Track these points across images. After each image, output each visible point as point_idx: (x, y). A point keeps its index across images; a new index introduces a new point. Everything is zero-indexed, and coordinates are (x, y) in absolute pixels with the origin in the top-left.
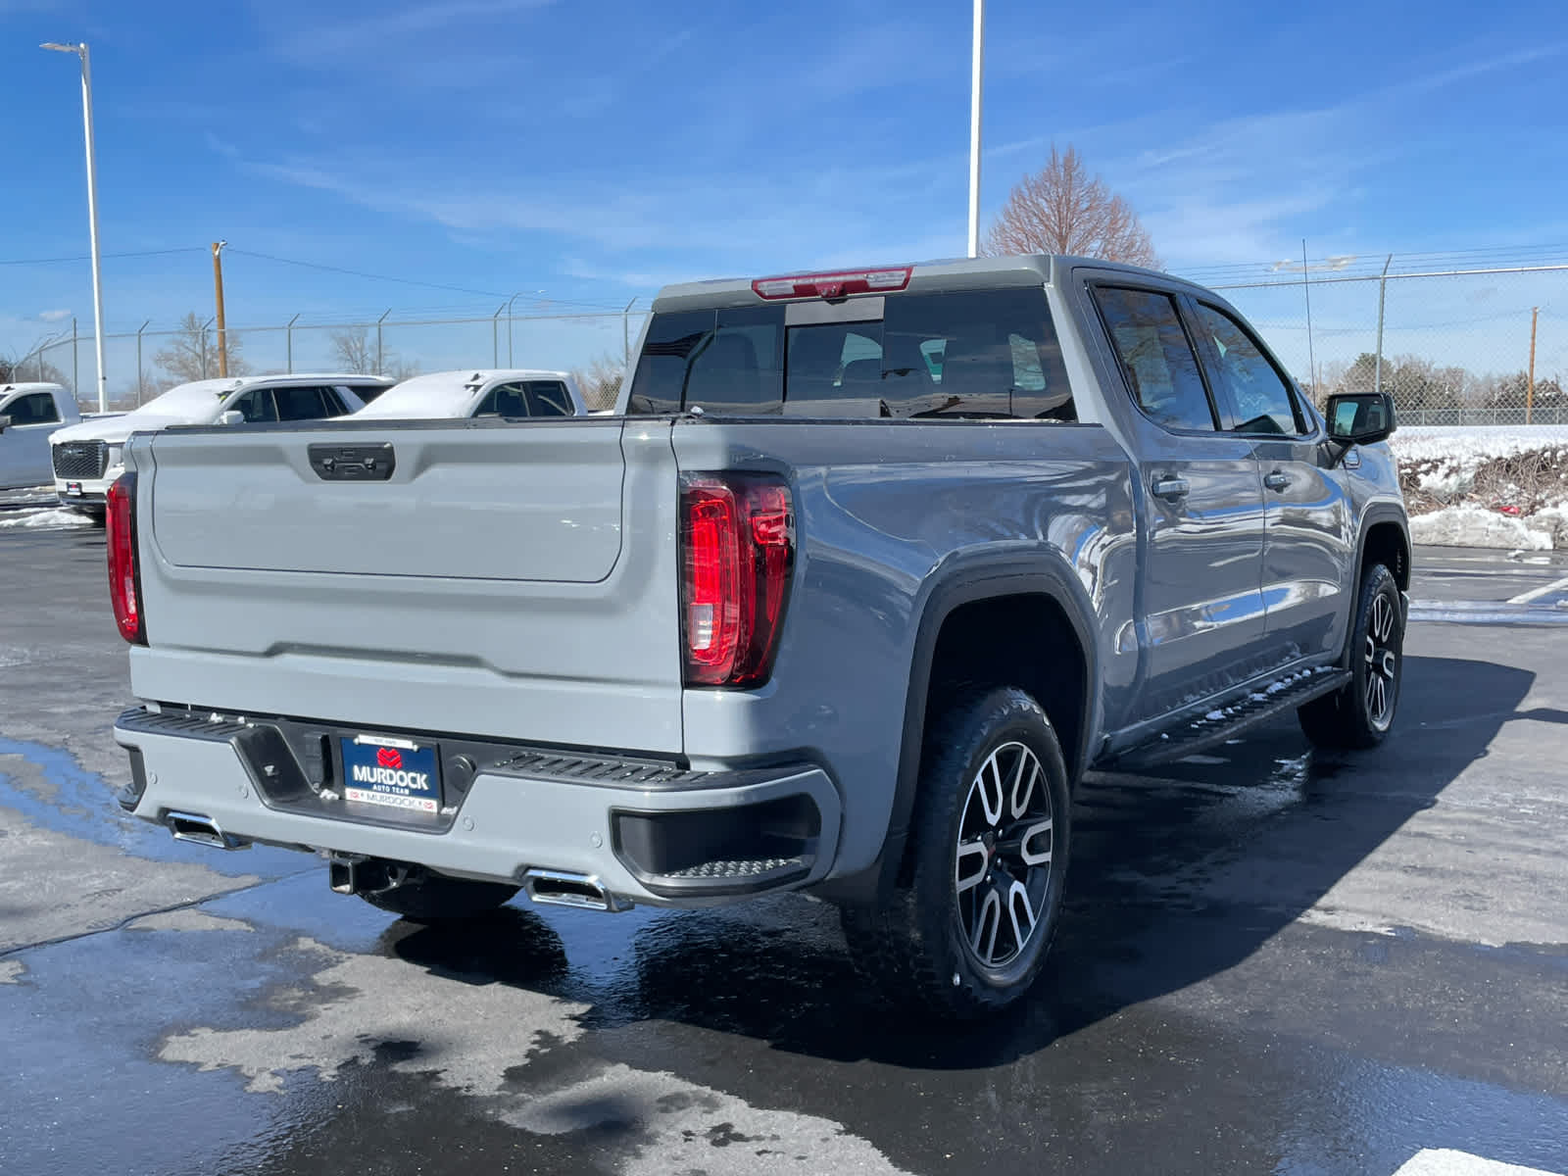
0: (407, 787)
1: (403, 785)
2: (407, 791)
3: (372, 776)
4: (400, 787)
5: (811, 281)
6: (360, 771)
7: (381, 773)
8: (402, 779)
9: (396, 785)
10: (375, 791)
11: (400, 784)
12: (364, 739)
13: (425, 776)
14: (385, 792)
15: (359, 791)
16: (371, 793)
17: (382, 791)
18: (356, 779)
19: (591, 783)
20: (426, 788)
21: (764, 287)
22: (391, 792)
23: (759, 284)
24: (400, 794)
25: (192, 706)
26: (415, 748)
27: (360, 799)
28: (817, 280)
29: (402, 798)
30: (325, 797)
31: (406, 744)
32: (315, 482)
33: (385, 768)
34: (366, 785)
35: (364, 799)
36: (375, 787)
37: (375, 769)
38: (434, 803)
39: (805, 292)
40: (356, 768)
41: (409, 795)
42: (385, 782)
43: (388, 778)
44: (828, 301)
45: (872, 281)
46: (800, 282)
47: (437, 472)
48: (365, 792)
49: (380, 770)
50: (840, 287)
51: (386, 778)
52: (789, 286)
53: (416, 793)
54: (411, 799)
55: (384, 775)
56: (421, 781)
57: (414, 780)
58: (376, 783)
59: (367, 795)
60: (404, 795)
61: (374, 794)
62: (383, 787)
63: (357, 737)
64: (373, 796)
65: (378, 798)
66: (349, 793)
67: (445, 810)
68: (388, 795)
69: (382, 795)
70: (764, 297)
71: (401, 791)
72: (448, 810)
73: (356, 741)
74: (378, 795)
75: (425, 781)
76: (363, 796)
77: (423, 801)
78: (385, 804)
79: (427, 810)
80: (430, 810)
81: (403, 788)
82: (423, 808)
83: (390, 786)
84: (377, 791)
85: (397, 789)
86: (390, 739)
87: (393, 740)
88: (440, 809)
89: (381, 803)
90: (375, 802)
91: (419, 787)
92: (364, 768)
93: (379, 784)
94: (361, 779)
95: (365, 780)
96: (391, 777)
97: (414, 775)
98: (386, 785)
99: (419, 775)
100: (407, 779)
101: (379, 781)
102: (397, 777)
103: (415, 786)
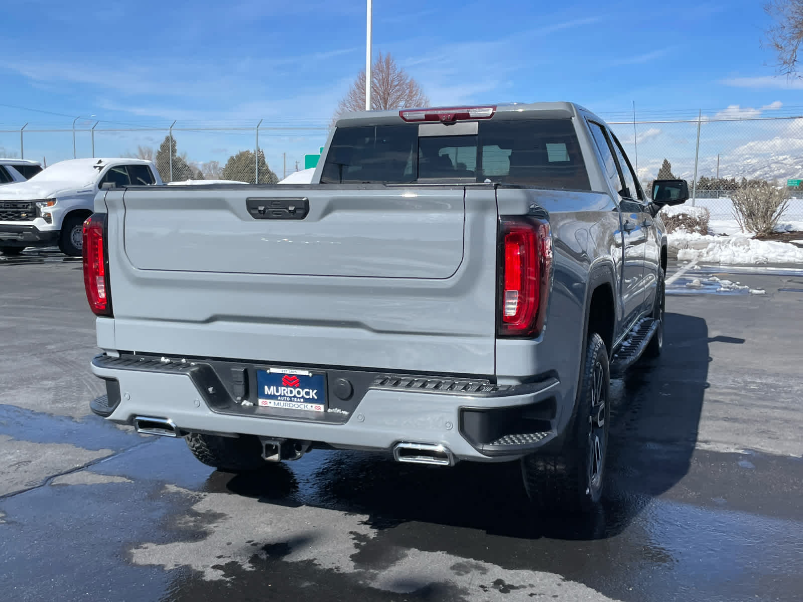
0: (303, 397)
1: (301, 396)
3: (277, 391)
4: (297, 398)
5: (435, 112)
6: (269, 389)
7: (284, 390)
8: (299, 393)
9: (295, 396)
10: (279, 400)
11: (297, 396)
12: (273, 370)
13: (315, 391)
14: (287, 400)
15: (268, 401)
16: (277, 402)
17: (284, 400)
18: (266, 393)
19: (444, 393)
20: (316, 398)
21: (407, 115)
22: (291, 400)
23: (403, 113)
24: (298, 402)
25: (136, 352)
26: (311, 375)
27: (269, 405)
28: (439, 112)
29: (299, 404)
30: (244, 405)
31: (305, 373)
32: (251, 220)
33: (287, 387)
34: (273, 397)
35: (272, 405)
36: (279, 398)
37: (280, 388)
38: (322, 407)
39: (431, 118)
40: (266, 387)
41: (304, 402)
42: (287, 395)
43: (289, 392)
44: (444, 124)
45: (472, 113)
46: (429, 113)
47: (337, 215)
48: (272, 401)
49: (283, 388)
50: (452, 116)
51: (287, 392)
52: (422, 115)
53: (307, 401)
54: (306, 404)
55: (286, 391)
56: (313, 394)
57: (308, 393)
58: (280, 396)
59: (274, 403)
60: (300, 402)
61: (279, 402)
62: (285, 398)
63: (269, 369)
64: (278, 403)
65: (282, 404)
66: (261, 402)
67: (329, 410)
68: (289, 403)
69: (285, 402)
70: (406, 120)
71: (298, 400)
72: (332, 410)
73: (268, 371)
74: (282, 403)
75: (315, 394)
76: (271, 403)
77: (314, 405)
78: (287, 407)
79: (317, 410)
80: (319, 410)
81: (300, 398)
82: (313, 409)
83: (290, 397)
84: (281, 400)
85: (295, 399)
86: (293, 370)
87: (295, 370)
88: (325, 411)
89: (284, 407)
90: (280, 407)
91: (311, 397)
92: (272, 387)
93: (282, 396)
94: (269, 393)
95: (273, 394)
96: (291, 392)
97: (308, 390)
98: (287, 397)
99: (311, 391)
100: (303, 393)
101: (283, 395)
102: (295, 392)
103: (308, 397)
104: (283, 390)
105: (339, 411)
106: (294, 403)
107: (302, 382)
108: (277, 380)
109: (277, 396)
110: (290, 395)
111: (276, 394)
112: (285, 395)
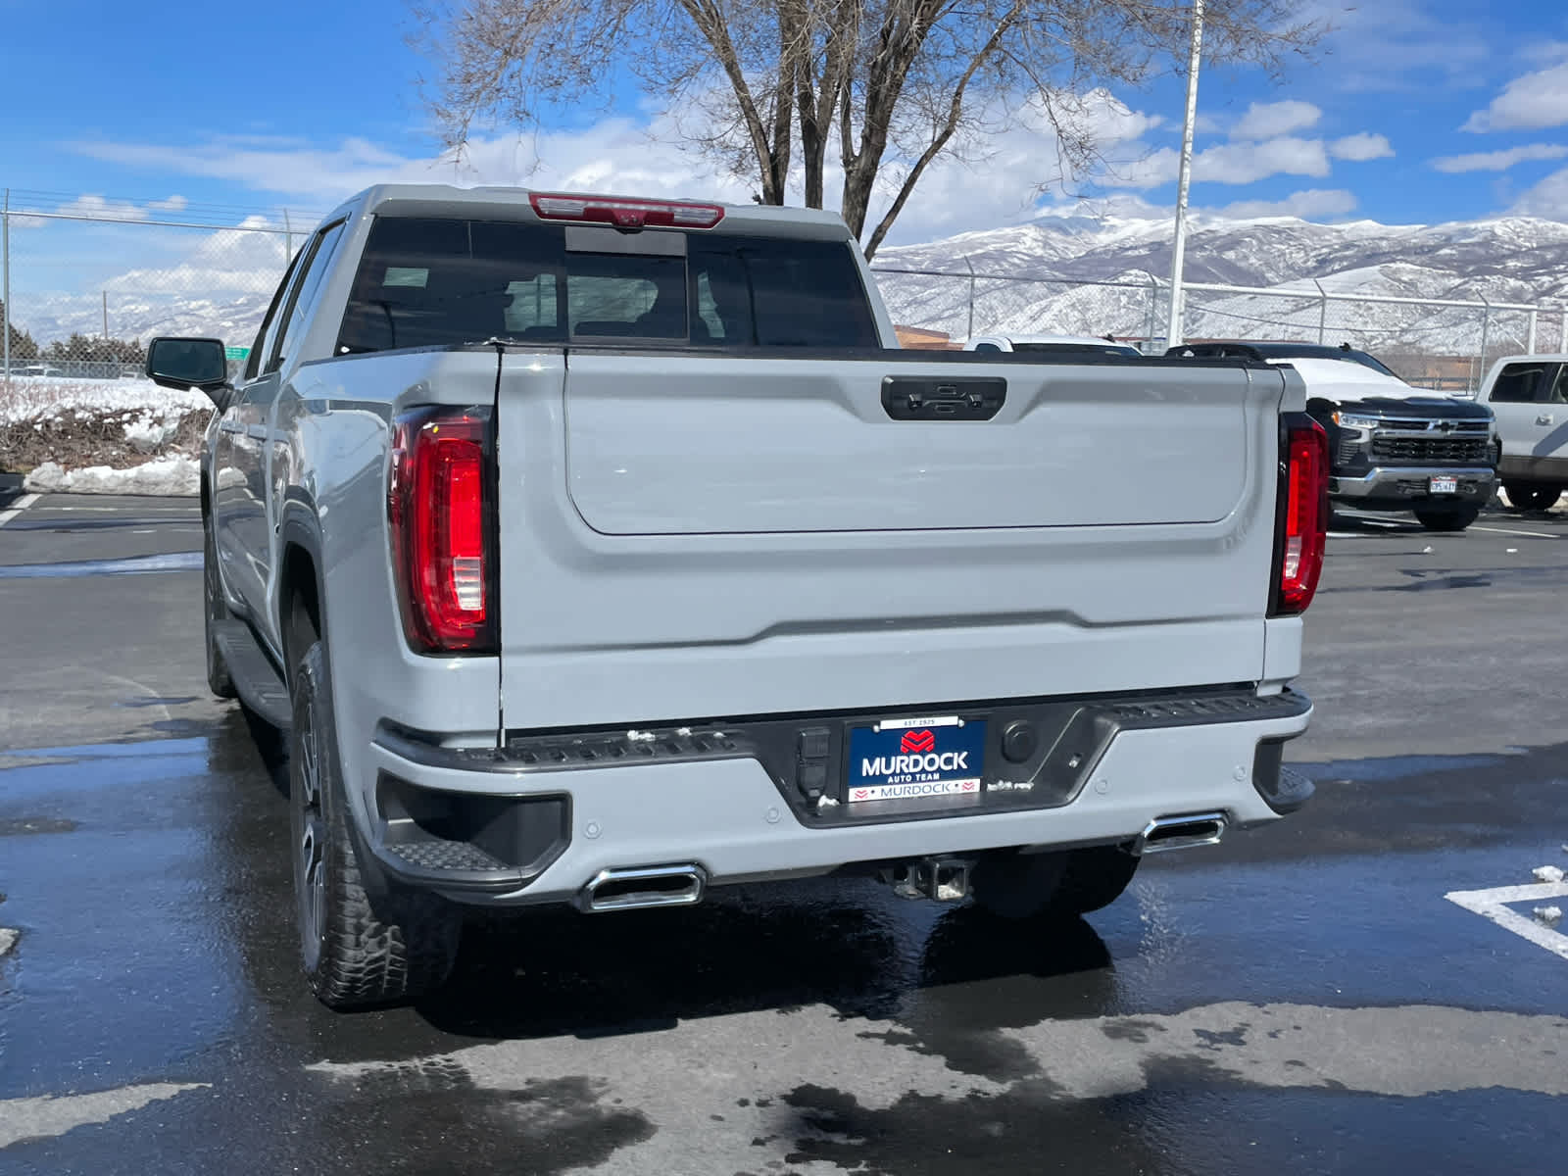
0: (939, 770)
1: (935, 768)
2: (937, 776)
3: (888, 766)
4: (927, 773)
5: (605, 205)
6: (871, 765)
7: (902, 761)
9: (923, 771)
10: (891, 784)
11: (928, 768)
12: (887, 724)
13: (965, 754)
14: (905, 782)
15: (869, 789)
16: (886, 788)
17: (900, 782)
18: (864, 774)
20: (964, 766)
22: (914, 780)
23: (540, 200)
24: (929, 781)
26: (961, 723)
27: (871, 797)
29: (932, 784)
30: (823, 806)
31: (952, 720)
33: (908, 754)
34: (880, 780)
35: (877, 796)
36: (890, 780)
37: (893, 759)
38: (977, 782)
39: (596, 216)
40: (866, 762)
41: (942, 778)
42: (906, 771)
45: (679, 214)
46: (591, 204)
47: (1045, 410)
48: (878, 789)
49: (900, 758)
50: (639, 216)
51: (908, 766)
52: (580, 207)
53: (945, 775)
54: (946, 783)
55: (906, 763)
56: (959, 760)
57: (949, 761)
58: (894, 774)
59: (883, 790)
60: (933, 781)
61: (892, 787)
62: (903, 777)
63: (879, 724)
64: (890, 790)
65: (897, 791)
66: (853, 794)
67: (991, 787)
68: (912, 785)
69: (903, 786)
70: (541, 214)
71: (930, 777)
72: (994, 786)
73: (876, 729)
74: (898, 788)
76: (874, 793)
77: (961, 782)
78: (907, 795)
79: (966, 791)
80: (970, 791)
81: (932, 773)
82: (960, 790)
83: (913, 775)
84: (894, 783)
85: (924, 776)
86: (927, 719)
87: (931, 719)
88: (983, 787)
89: (902, 796)
90: (893, 796)
91: (955, 767)
92: (878, 760)
93: (897, 775)
94: (871, 773)
95: (878, 773)
96: (916, 763)
97: (950, 755)
98: (906, 774)
99: (956, 754)
100: (939, 761)
101: (898, 771)
102: (924, 762)
103: (949, 768)
104: (899, 762)
105: (1009, 785)
106: (921, 785)
107: (943, 740)
108: (890, 744)
109: (887, 776)
110: (912, 770)
111: (885, 772)
112: (902, 772)
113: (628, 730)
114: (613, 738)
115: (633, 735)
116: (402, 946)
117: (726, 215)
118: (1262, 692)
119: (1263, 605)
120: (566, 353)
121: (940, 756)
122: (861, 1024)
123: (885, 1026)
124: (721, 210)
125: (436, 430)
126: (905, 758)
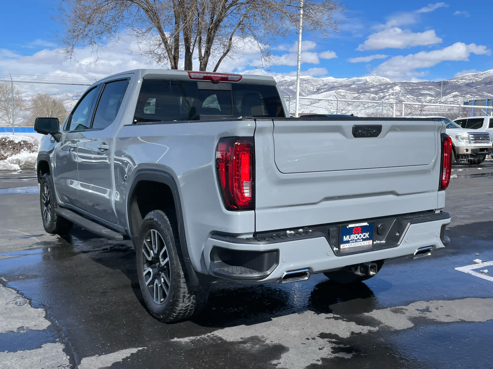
2: (361, 240)
3: (350, 238)
5: (209, 75)
6: (346, 238)
8: (360, 236)
12: (350, 226)
13: (368, 233)
15: (345, 245)
16: (350, 244)
17: (353, 242)
18: (344, 240)
20: (368, 237)
22: (356, 242)
23: (191, 74)
26: (368, 225)
27: (346, 247)
28: (212, 75)
30: (335, 250)
31: (366, 224)
33: (355, 234)
34: (348, 242)
35: (347, 247)
36: (350, 242)
37: (351, 236)
38: (371, 241)
39: (206, 78)
40: (344, 237)
41: (363, 241)
42: (354, 239)
43: (355, 237)
44: (213, 83)
45: (230, 78)
46: (205, 75)
48: (347, 244)
49: (353, 235)
50: (218, 78)
52: (202, 76)
56: (367, 235)
57: (364, 236)
58: (351, 240)
60: (361, 241)
63: (348, 226)
66: (342, 246)
67: (375, 243)
70: (191, 78)
73: (348, 227)
74: (352, 244)
75: (368, 235)
77: (367, 241)
78: (355, 246)
80: (370, 244)
81: (360, 239)
82: (368, 244)
83: (356, 240)
85: (358, 240)
87: (361, 224)
88: (373, 243)
89: (353, 246)
90: (351, 247)
91: (366, 237)
92: (347, 236)
94: (346, 240)
96: (357, 236)
97: (365, 234)
100: (362, 236)
102: (358, 236)
104: (353, 237)
105: (379, 242)
106: (358, 243)
107: (363, 230)
108: (351, 232)
109: (350, 241)
110: (356, 239)
111: (349, 240)
112: (353, 240)
113: (287, 230)
114: (282, 233)
115: (288, 232)
116: (195, 301)
117: (243, 78)
118: (437, 212)
119: (437, 188)
120: (273, 121)
121: (362, 234)
122: (323, 315)
123: (331, 315)
124: (241, 76)
125: (239, 144)
126: (354, 235)
